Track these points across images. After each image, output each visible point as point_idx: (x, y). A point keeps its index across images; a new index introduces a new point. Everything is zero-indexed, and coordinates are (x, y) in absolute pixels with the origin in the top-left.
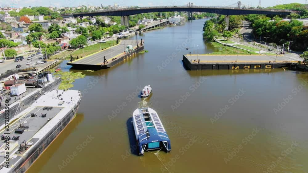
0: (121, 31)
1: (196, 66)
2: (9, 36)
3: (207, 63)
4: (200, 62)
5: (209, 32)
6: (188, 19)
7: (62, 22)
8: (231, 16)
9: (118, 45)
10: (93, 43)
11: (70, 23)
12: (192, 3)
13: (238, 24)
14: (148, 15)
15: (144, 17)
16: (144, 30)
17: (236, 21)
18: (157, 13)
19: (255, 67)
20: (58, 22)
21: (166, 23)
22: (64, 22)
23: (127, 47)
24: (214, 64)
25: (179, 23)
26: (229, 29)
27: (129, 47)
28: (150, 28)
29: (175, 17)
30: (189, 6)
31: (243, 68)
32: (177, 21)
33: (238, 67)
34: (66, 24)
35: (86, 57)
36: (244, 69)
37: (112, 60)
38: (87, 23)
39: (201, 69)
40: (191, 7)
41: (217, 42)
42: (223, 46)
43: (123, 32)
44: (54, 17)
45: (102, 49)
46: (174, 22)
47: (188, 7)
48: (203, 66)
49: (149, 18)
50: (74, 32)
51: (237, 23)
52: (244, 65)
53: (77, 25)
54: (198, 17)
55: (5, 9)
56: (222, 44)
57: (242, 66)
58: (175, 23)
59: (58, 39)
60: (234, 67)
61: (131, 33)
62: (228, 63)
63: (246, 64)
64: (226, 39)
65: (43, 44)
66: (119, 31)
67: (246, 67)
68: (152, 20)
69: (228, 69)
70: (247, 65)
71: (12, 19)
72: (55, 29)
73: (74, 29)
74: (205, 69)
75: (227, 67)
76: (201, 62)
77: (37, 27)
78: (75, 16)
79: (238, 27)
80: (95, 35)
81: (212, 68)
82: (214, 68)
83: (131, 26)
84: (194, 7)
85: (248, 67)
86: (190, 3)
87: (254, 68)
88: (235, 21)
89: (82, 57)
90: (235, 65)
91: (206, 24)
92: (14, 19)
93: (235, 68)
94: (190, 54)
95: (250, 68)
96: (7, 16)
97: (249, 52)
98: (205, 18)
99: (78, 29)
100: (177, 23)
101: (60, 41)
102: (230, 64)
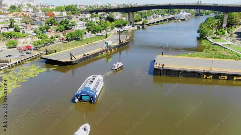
0: (125, 25)
1: (160, 71)
2: (25, 28)
3: (172, 69)
4: (164, 66)
5: (202, 29)
6: (196, 15)
7: (76, 17)
8: (231, 13)
9: (107, 39)
10: (91, 36)
11: (82, 18)
12: (201, 2)
13: (237, 22)
14: (159, 11)
15: (155, 13)
16: (148, 25)
17: (235, 19)
18: (167, 10)
19: (235, 78)
20: (73, 17)
21: (172, 19)
22: (78, 17)
23: (106, 43)
24: (181, 71)
25: (183, 19)
26: (228, 26)
27: (107, 43)
28: (155, 22)
29: (181, 13)
30: (198, 4)
31: (218, 78)
32: (182, 17)
33: (211, 76)
34: (80, 18)
35: (64, 51)
36: (220, 79)
37: (83, 56)
38: (97, 18)
39: (165, 76)
40: (199, 5)
41: (208, 40)
42: (212, 45)
43: (127, 26)
44: (74, 12)
45: (88, 43)
46: (179, 17)
47: (196, 5)
48: (167, 71)
49: (159, 14)
50: (84, 25)
51: (236, 20)
52: (220, 74)
53: (89, 20)
54: (206, 14)
55: (45, 7)
56: (212, 43)
57: (216, 76)
58: (180, 19)
59: (64, 31)
60: (207, 76)
61: (133, 27)
62: (199, 71)
63: (222, 74)
64: (218, 36)
65: (45, 36)
66: (123, 25)
67: (222, 77)
68: (160, 16)
69: (199, 78)
70: (224, 75)
71: (42, 14)
72: (64, 23)
73: (85, 23)
74: (169, 75)
75: (197, 75)
76: (166, 67)
77: (52, 21)
78: (91, 12)
79: (236, 25)
80: (95, 29)
81: (179, 75)
82: (182, 75)
83: (136, 21)
84: (203, 5)
85: (225, 78)
86: (198, 1)
87: (233, 79)
88: (233, 19)
89: (60, 51)
90: (208, 74)
91: (207, 20)
92: (43, 14)
93: (207, 78)
94: (163, 55)
95: (228, 79)
96: (39, 12)
97: (237, 55)
98: (213, 14)
99: (88, 23)
100: (182, 19)
101: (65, 34)
102: (201, 72)
